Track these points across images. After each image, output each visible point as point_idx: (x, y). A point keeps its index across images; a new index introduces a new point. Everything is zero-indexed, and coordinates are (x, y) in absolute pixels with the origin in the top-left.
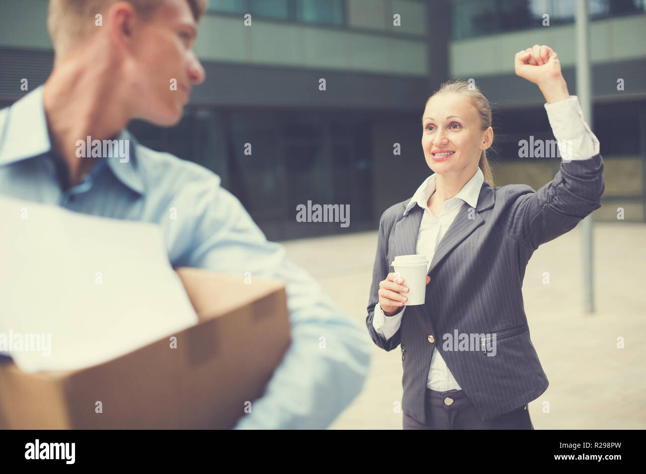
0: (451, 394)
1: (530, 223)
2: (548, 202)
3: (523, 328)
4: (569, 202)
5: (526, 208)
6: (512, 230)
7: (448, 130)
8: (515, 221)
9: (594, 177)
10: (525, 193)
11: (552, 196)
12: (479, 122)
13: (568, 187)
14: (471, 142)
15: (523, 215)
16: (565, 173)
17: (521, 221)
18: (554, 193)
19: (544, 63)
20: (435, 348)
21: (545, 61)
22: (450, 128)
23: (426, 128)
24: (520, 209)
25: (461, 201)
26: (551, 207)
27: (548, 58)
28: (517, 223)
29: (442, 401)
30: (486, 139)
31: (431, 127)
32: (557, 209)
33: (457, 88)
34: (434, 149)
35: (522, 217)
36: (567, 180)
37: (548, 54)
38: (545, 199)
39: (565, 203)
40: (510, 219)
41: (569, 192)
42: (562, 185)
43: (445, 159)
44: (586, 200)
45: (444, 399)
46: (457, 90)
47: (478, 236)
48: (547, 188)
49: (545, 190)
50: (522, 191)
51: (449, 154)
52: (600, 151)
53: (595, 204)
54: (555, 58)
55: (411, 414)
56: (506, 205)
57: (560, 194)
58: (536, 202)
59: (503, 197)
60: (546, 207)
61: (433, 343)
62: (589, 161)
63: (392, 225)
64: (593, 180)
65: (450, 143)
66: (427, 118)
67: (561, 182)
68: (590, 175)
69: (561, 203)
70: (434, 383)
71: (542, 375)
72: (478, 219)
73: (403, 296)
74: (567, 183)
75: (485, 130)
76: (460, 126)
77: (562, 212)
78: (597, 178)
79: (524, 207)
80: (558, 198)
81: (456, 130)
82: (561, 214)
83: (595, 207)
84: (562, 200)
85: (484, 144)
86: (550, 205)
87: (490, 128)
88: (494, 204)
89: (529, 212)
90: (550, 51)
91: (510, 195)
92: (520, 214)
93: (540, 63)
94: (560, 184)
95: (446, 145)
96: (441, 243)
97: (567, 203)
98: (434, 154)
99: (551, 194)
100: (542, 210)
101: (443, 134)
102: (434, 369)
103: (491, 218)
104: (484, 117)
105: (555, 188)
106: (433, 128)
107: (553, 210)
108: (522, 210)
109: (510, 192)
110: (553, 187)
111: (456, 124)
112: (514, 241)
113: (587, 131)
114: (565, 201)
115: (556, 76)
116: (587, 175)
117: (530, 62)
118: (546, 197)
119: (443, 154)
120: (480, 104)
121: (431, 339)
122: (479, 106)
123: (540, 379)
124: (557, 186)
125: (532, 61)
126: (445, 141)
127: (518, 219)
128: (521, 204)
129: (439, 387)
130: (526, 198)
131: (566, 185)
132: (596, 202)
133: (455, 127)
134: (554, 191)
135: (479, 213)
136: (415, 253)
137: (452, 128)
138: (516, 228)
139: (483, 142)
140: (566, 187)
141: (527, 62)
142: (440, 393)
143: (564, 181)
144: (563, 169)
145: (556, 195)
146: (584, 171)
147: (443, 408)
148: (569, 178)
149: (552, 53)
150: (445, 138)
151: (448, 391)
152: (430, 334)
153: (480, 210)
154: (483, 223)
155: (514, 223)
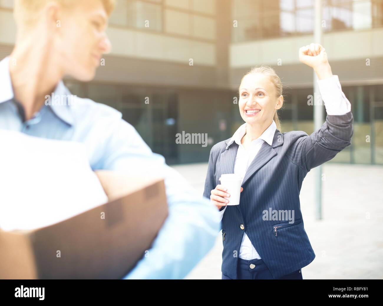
0: (254, 262)
1: (306, 154)
2: (318, 141)
3: (300, 220)
4: (331, 141)
5: (304, 145)
6: (295, 159)
7: (256, 97)
8: (296, 153)
9: (347, 126)
10: (303, 136)
11: (321, 137)
12: (275, 92)
13: (331, 132)
14: (270, 104)
15: (302, 149)
16: (330, 123)
17: (300, 154)
18: (322, 136)
19: (317, 55)
20: (245, 232)
21: (318, 53)
22: (257, 96)
23: (242, 95)
24: (299, 146)
25: (262, 141)
26: (320, 144)
27: (320, 52)
28: (297, 155)
29: (248, 266)
30: (278, 103)
31: (245, 94)
32: (324, 146)
33: (263, 70)
34: (246, 108)
35: (301, 151)
36: (330, 127)
37: (319, 49)
38: (316, 139)
39: (329, 142)
40: (293, 152)
41: (331, 135)
42: (327, 131)
43: (254, 115)
44: (342, 140)
45: (249, 265)
46: (262, 72)
47: (273, 163)
48: (317, 133)
49: (316, 134)
50: (301, 135)
51: (256, 111)
52: (351, 110)
53: (347, 143)
54: (324, 52)
55: (228, 274)
56: (291, 143)
57: (325, 136)
58: (310, 141)
59: (289, 139)
60: (317, 144)
61: (243, 230)
62: (344, 116)
63: (218, 155)
64: (347, 128)
65: (257, 105)
66: (243, 89)
67: (327, 129)
68: (345, 125)
69: (326, 142)
70: (243, 255)
71: (311, 250)
72: (273, 152)
73: (226, 199)
74: (330, 129)
75: (278, 97)
76: (264, 94)
77: (327, 147)
78: (349, 126)
79: (302, 144)
80: (324, 139)
81: (261, 96)
82: (326, 149)
83: (347, 144)
84: (327, 140)
85: (278, 106)
86: (319, 143)
87: (282, 96)
88: (283, 143)
89: (305, 148)
90: (321, 47)
91: (294, 138)
92: (300, 149)
93: (315, 54)
94: (325, 130)
95: (255, 106)
96: (249, 167)
97: (330, 142)
98: (246, 111)
99: (320, 136)
100: (314, 146)
101: (253, 99)
102: (244, 246)
103: (281, 152)
104: (278, 89)
105: (322, 132)
106: (246, 95)
107: (321, 146)
108: (301, 147)
109: (293, 136)
110: (321, 132)
111: (261, 93)
112: (295, 166)
113: (344, 98)
114: (329, 141)
115: (325, 62)
116: (343, 125)
117: (308, 54)
118: (317, 138)
119: (252, 111)
120: (276, 81)
121: (242, 227)
122: (275, 82)
123: (310, 252)
124: (324, 131)
125: (309, 53)
126: (254, 103)
127: (298, 152)
128: (300, 143)
129: (246, 258)
130: (303, 139)
131: (330, 130)
132: (348, 142)
133: (260, 95)
134: (322, 134)
135: (274, 148)
136: (233, 173)
137: (258, 95)
138: (297, 158)
139: (277, 104)
140: (330, 132)
141: (306, 54)
142: (247, 261)
143: (328, 128)
144: (328, 120)
145: (323, 137)
146: (341, 122)
147: (249, 270)
148: (332, 126)
149: (322, 48)
150: (254, 102)
151: (252, 260)
152: (242, 224)
153: (274, 146)
154: (276, 155)
155: (296, 155)
